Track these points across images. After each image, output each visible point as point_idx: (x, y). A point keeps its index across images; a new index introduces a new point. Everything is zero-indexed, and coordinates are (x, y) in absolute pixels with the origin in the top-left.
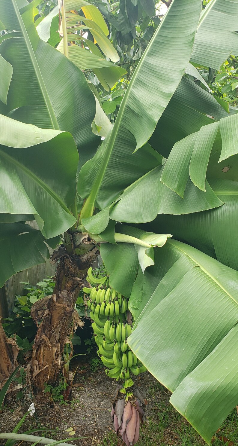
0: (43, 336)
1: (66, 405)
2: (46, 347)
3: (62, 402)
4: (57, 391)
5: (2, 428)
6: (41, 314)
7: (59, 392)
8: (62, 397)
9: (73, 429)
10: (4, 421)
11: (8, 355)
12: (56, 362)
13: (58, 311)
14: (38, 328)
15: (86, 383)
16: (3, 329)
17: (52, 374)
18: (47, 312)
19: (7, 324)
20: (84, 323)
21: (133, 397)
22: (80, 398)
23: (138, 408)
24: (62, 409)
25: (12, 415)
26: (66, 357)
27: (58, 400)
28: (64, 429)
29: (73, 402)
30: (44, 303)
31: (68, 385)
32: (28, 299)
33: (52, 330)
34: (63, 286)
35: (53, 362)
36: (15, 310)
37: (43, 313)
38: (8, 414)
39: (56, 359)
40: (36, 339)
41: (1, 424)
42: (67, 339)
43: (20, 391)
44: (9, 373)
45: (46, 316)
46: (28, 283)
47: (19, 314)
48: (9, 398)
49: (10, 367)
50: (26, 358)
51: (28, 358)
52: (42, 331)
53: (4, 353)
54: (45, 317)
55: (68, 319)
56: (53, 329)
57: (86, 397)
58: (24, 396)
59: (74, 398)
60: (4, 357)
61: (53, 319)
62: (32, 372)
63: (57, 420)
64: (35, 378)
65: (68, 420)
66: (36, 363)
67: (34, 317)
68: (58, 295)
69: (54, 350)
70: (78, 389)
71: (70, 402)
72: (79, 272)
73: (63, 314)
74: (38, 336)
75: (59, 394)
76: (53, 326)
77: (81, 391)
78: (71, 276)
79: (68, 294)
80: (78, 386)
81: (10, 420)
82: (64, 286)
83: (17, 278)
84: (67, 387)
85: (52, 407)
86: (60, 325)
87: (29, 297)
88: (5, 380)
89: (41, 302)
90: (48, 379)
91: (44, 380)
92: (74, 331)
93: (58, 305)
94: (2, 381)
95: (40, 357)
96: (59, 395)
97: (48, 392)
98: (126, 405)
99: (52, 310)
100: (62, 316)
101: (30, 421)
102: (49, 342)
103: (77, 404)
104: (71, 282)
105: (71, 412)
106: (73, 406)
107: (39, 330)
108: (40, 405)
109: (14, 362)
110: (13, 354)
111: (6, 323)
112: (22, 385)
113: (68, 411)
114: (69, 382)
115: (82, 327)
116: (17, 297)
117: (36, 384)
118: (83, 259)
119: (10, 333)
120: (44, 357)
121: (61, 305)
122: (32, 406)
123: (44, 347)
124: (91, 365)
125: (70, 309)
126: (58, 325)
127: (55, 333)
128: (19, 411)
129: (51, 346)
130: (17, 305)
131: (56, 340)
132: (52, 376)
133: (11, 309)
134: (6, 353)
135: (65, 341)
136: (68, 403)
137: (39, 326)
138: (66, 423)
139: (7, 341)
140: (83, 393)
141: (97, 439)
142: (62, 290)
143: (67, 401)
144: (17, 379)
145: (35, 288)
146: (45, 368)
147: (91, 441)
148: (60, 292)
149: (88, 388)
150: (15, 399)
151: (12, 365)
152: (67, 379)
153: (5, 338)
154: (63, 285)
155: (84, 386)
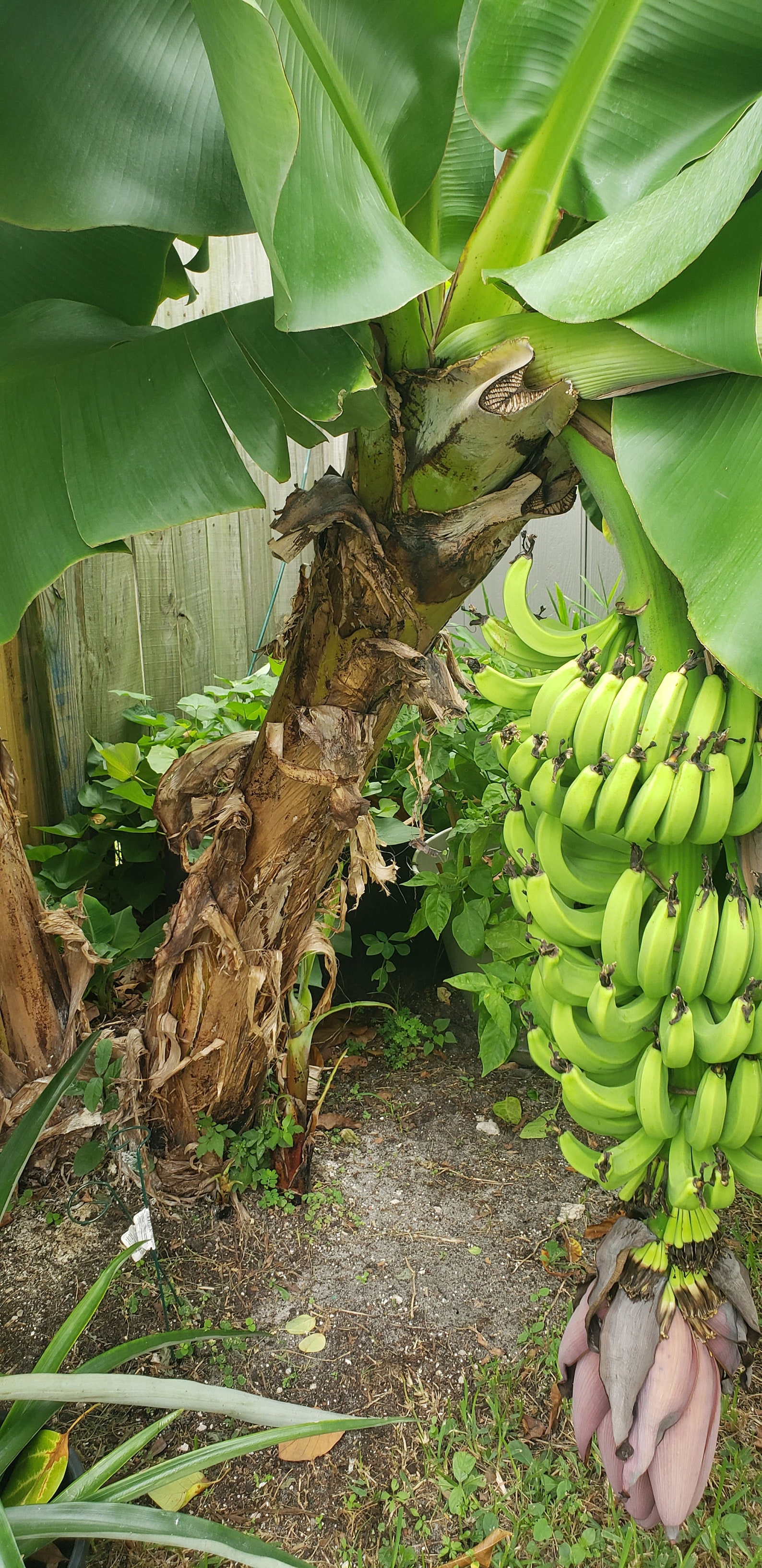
0: (210, 915)
1: (286, 1209)
2: (217, 961)
3: (272, 1198)
4: (253, 1152)
5: (7, 1291)
6: (205, 813)
7: (260, 1155)
8: (269, 1176)
9: (317, 1321)
10: (15, 1261)
11: (43, 983)
12: (256, 1030)
13: (287, 802)
14: (186, 875)
15: (367, 1115)
16: (28, 870)
17: (237, 1079)
18: (233, 803)
19: (55, 850)
20: (397, 868)
21: (702, 1291)
22: (345, 1182)
23: (721, 1348)
24: (268, 1226)
25: (53, 1239)
26: (300, 1008)
27: (254, 1188)
28: (278, 1320)
29: (315, 1199)
30: (220, 762)
31: (299, 1129)
32: (140, 758)
33: (251, 890)
34: (320, 683)
35: (243, 1028)
36: (89, 797)
37: (214, 809)
38: (36, 1230)
39: (259, 1018)
40: (173, 923)
41: (5, 1275)
42: (313, 932)
43: (89, 1134)
44: (44, 1060)
45: (230, 820)
46: (144, 697)
47: (104, 811)
48: (44, 1164)
49: (53, 1034)
50: (124, 988)
51: (132, 986)
52: (203, 892)
53: (26, 972)
54: (223, 827)
55: (330, 846)
56: (256, 886)
57: (370, 1179)
58: (109, 1157)
59: (322, 1179)
60: (28, 987)
61: (260, 839)
62: (145, 1064)
63: (244, 1273)
64: (159, 1092)
65: (293, 1278)
66: (168, 1030)
67: (171, 826)
68: (296, 724)
69: (256, 980)
70: (333, 1138)
71: (304, 1197)
72: (411, 614)
73: (308, 822)
74: (183, 911)
75: (258, 1162)
76: (258, 870)
77: (347, 1148)
78: (367, 632)
79: (345, 726)
80: (336, 1127)
81: (43, 1257)
82: (328, 684)
83: (100, 672)
84: (295, 1136)
85: (226, 1214)
86: (290, 868)
87: (146, 750)
88: (27, 1086)
89: (204, 757)
90: (218, 1099)
91: (196, 1100)
92: (351, 899)
93: (295, 773)
94: (13, 1091)
95: (189, 1005)
96: (258, 1169)
97: (214, 1152)
98: (666, 1332)
99: (259, 795)
100: (303, 830)
101: (129, 1274)
102: (234, 944)
103: (330, 1209)
104: (364, 664)
105: (305, 1242)
106: (315, 1217)
107: (191, 886)
108: (172, 1204)
109: (72, 1012)
110: (67, 978)
111: (51, 843)
112: (104, 1111)
113: (294, 1236)
114: (302, 1118)
115: (388, 883)
116: (98, 747)
117: (161, 1115)
118: (445, 538)
119: (63, 886)
120: (204, 1005)
121: (309, 774)
122: (141, 1220)
123: (208, 963)
124: (386, 1040)
125: (351, 797)
126: (281, 867)
127: (264, 906)
128: (83, 1225)
129: (239, 961)
130: (98, 778)
131: (266, 937)
132: (233, 1089)
133: (74, 791)
134: (35, 973)
135: (302, 943)
136: (296, 1201)
137: (193, 869)
138: (284, 1294)
139: (41, 923)
140: (354, 1155)
141: (425, 1387)
142: (317, 705)
143: (290, 1193)
144: (79, 1085)
145: (168, 719)
146: (205, 1052)
147: (398, 1393)
148: (307, 713)
149: (376, 1136)
150: (67, 1168)
151: (62, 1026)
152: (299, 1102)
153: (32, 907)
154: (323, 680)
155: (357, 1125)
